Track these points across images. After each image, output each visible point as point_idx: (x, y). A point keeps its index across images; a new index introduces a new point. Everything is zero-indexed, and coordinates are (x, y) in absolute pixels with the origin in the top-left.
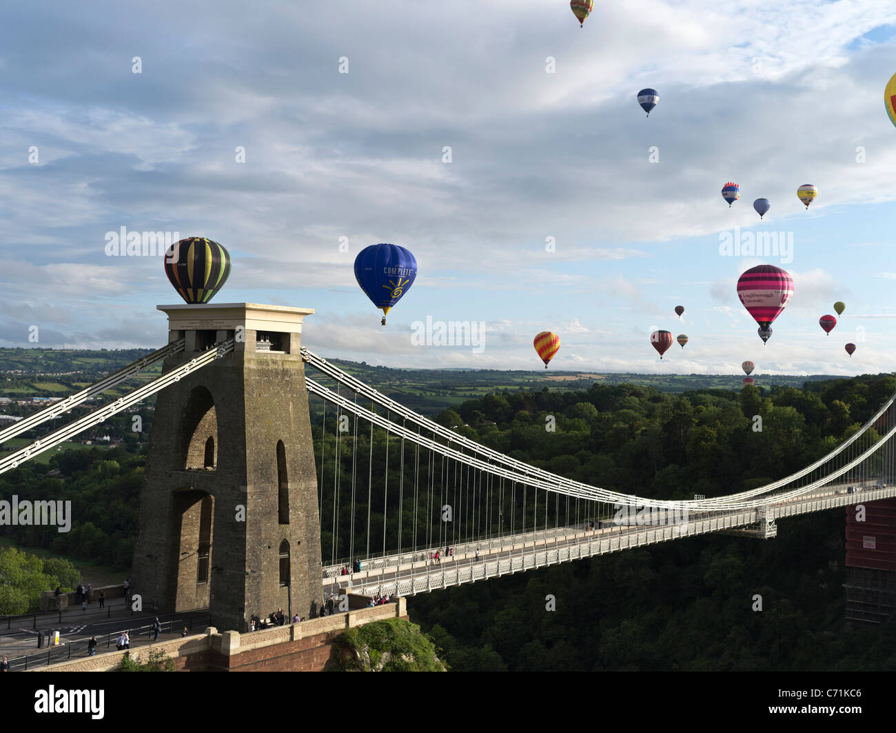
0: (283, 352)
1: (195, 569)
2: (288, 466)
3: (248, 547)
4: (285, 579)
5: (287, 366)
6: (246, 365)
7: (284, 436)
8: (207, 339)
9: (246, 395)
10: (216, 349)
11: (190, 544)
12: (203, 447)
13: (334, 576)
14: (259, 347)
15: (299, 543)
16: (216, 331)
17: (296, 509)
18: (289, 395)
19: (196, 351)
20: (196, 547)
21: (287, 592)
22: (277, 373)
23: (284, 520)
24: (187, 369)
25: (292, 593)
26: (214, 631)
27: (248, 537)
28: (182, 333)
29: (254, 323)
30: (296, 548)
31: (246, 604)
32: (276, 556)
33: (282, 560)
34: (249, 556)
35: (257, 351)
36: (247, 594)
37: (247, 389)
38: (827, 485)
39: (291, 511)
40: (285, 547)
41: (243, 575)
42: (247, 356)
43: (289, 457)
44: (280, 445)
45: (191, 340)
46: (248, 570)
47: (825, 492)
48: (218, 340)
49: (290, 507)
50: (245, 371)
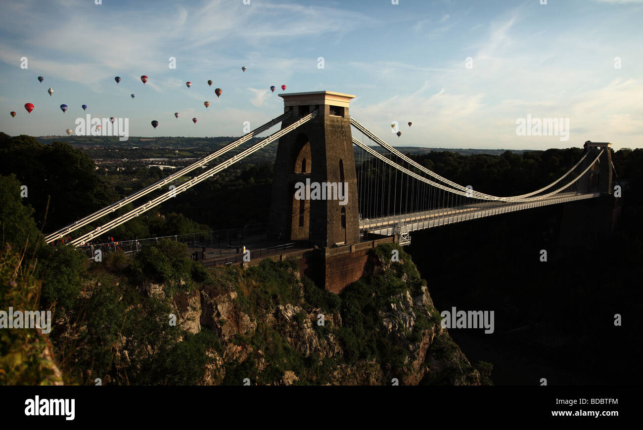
0: (341, 117)
1: (298, 220)
2: (344, 171)
3: (328, 210)
4: (344, 225)
5: (343, 123)
6: (325, 122)
7: (343, 157)
8: (304, 111)
9: (326, 137)
10: (311, 114)
11: (296, 209)
12: (301, 163)
13: (365, 225)
14: (331, 113)
15: (349, 208)
16: (309, 106)
18: (344, 138)
19: (299, 116)
20: (298, 210)
21: (344, 231)
22: (339, 127)
24: (298, 124)
25: (347, 231)
26: (317, 247)
27: (328, 204)
28: (291, 108)
29: (329, 102)
30: (349, 211)
31: (328, 236)
32: (340, 214)
33: (342, 216)
34: (329, 213)
35: (330, 116)
36: (328, 231)
37: (326, 134)
38: (560, 192)
40: (343, 210)
41: (326, 223)
42: (325, 118)
43: (345, 167)
44: (341, 161)
45: (296, 111)
46: (328, 220)
47: (559, 196)
48: (310, 111)
50: (325, 125)
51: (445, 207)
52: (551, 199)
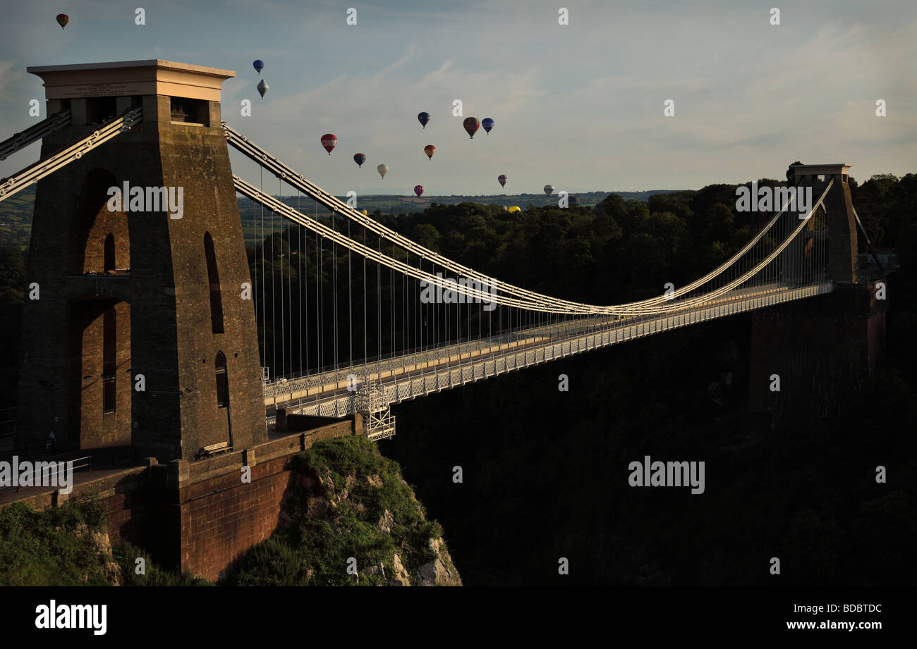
0: (201, 125)
1: (100, 395)
2: (218, 263)
3: (181, 362)
4: (224, 400)
5: (208, 142)
6: (162, 139)
7: (212, 227)
8: (102, 112)
9: (165, 177)
10: (122, 119)
11: (93, 366)
12: (102, 247)
13: (279, 393)
14: (174, 117)
15: (236, 355)
16: (115, 98)
17: (230, 316)
18: (213, 178)
19: (87, 124)
20: (100, 370)
21: (226, 414)
22: (197, 151)
23: (218, 328)
24: (89, 144)
25: (232, 415)
26: (154, 461)
27: (179, 349)
28: (66, 103)
29: (167, 87)
30: (234, 361)
31: (182, 429)
32: (211, 371)
33: (218, 376)
34: (182, 372)
35: (173, 123)
36: (183, 418)
37: (165, 169)
39: (225, 317)
40: (221, 360)
41: (176, 397)
42: (161, 128)
43: (218, 252)
44: (208, 237)
45: (80, 111)
46: (182, 389)
48: (120, 109)
49: (223, 312)
50: (161, 147)
51: (475, 338)
52: (720, 304)
